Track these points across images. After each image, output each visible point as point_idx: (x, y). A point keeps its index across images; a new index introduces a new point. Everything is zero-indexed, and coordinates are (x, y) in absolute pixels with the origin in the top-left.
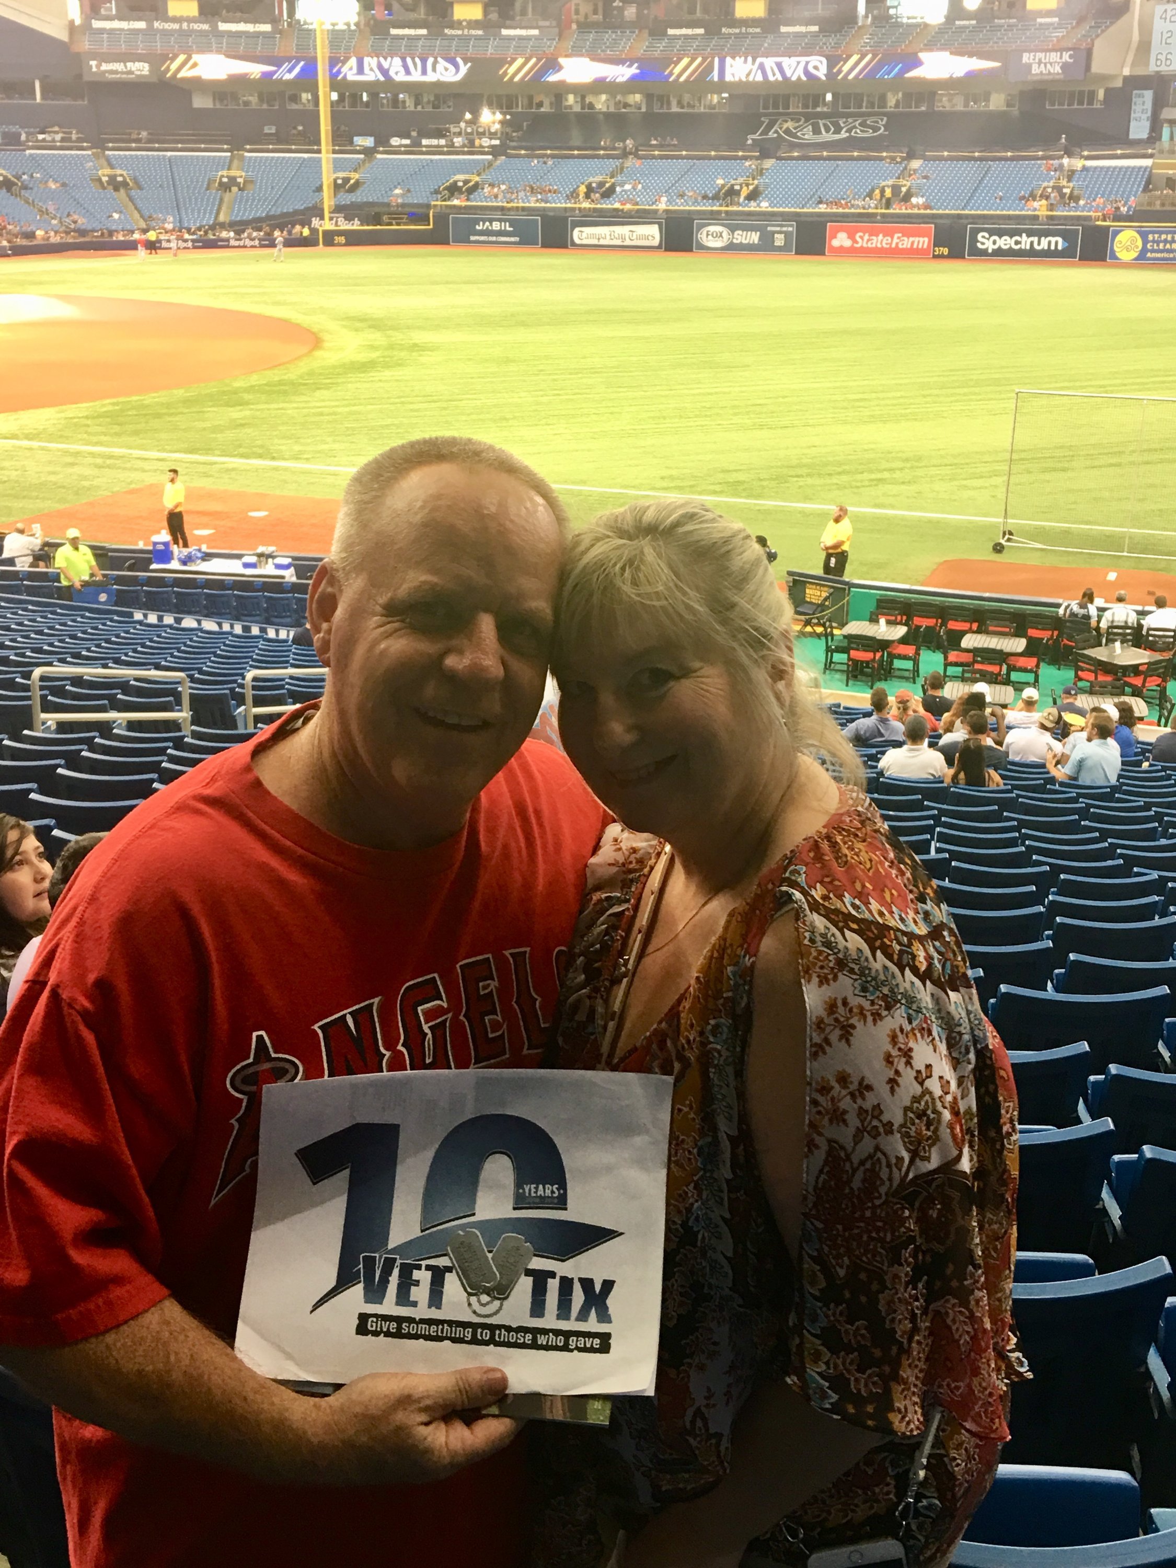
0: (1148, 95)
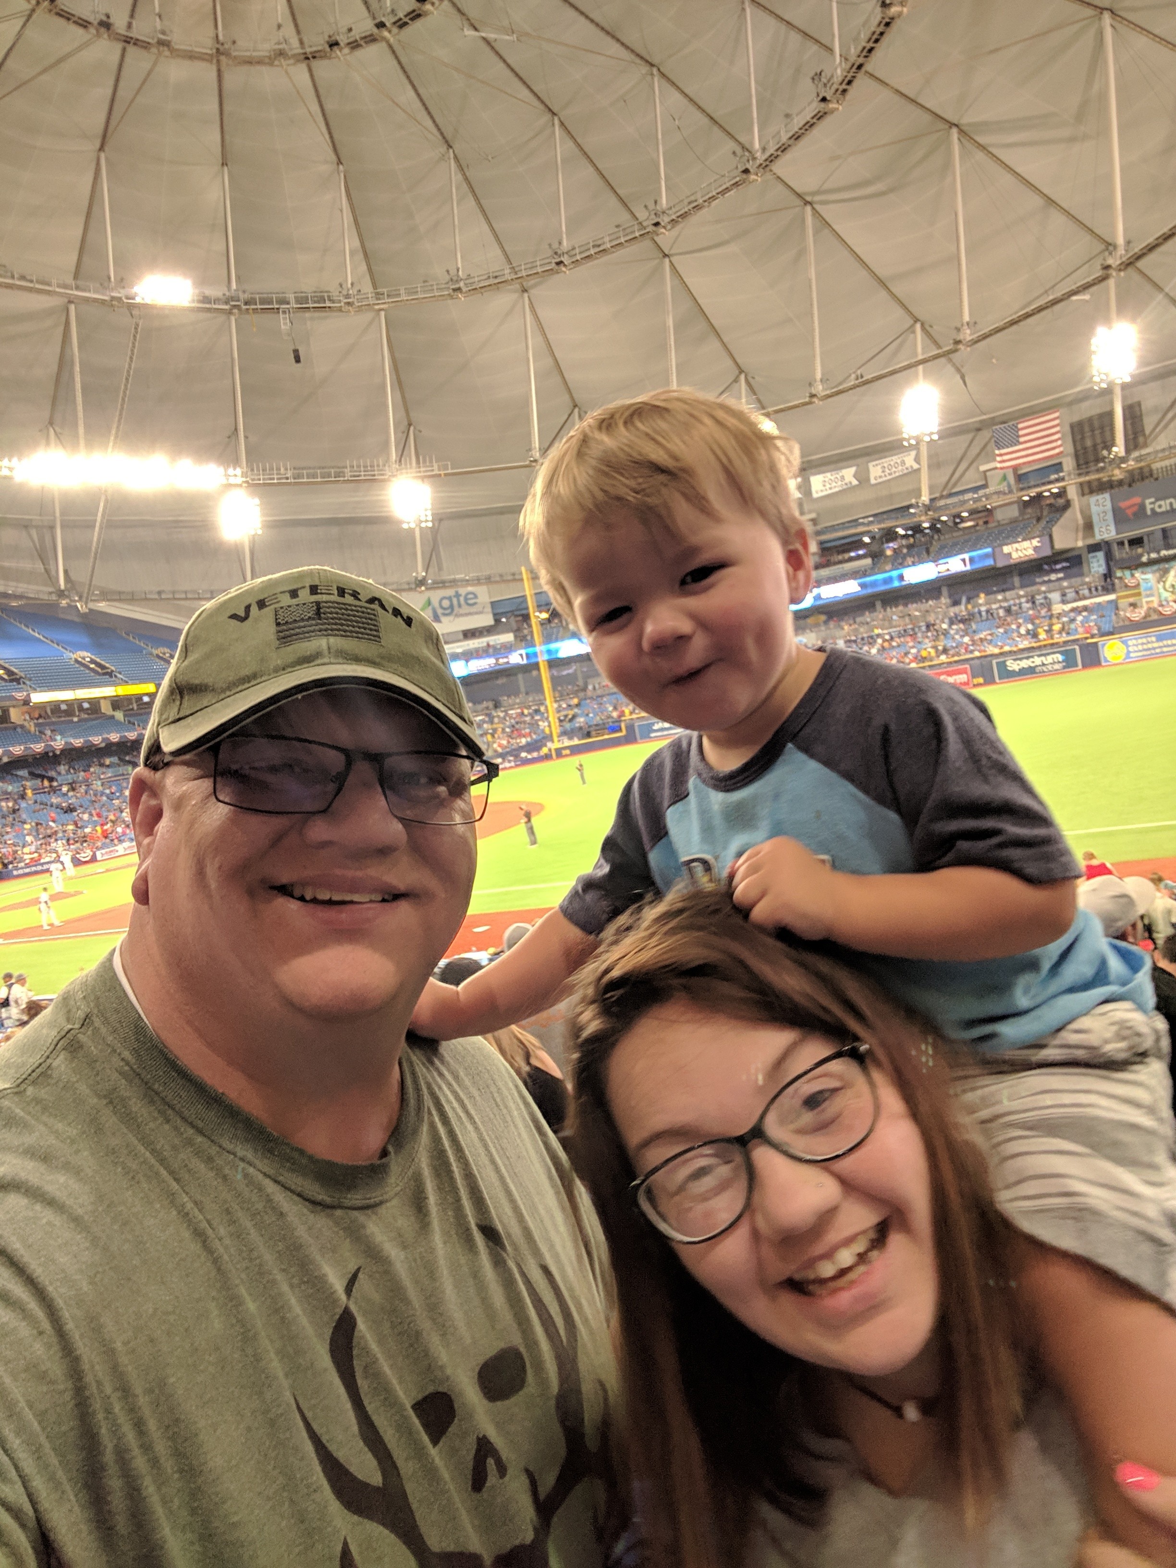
0: (1101, 555)
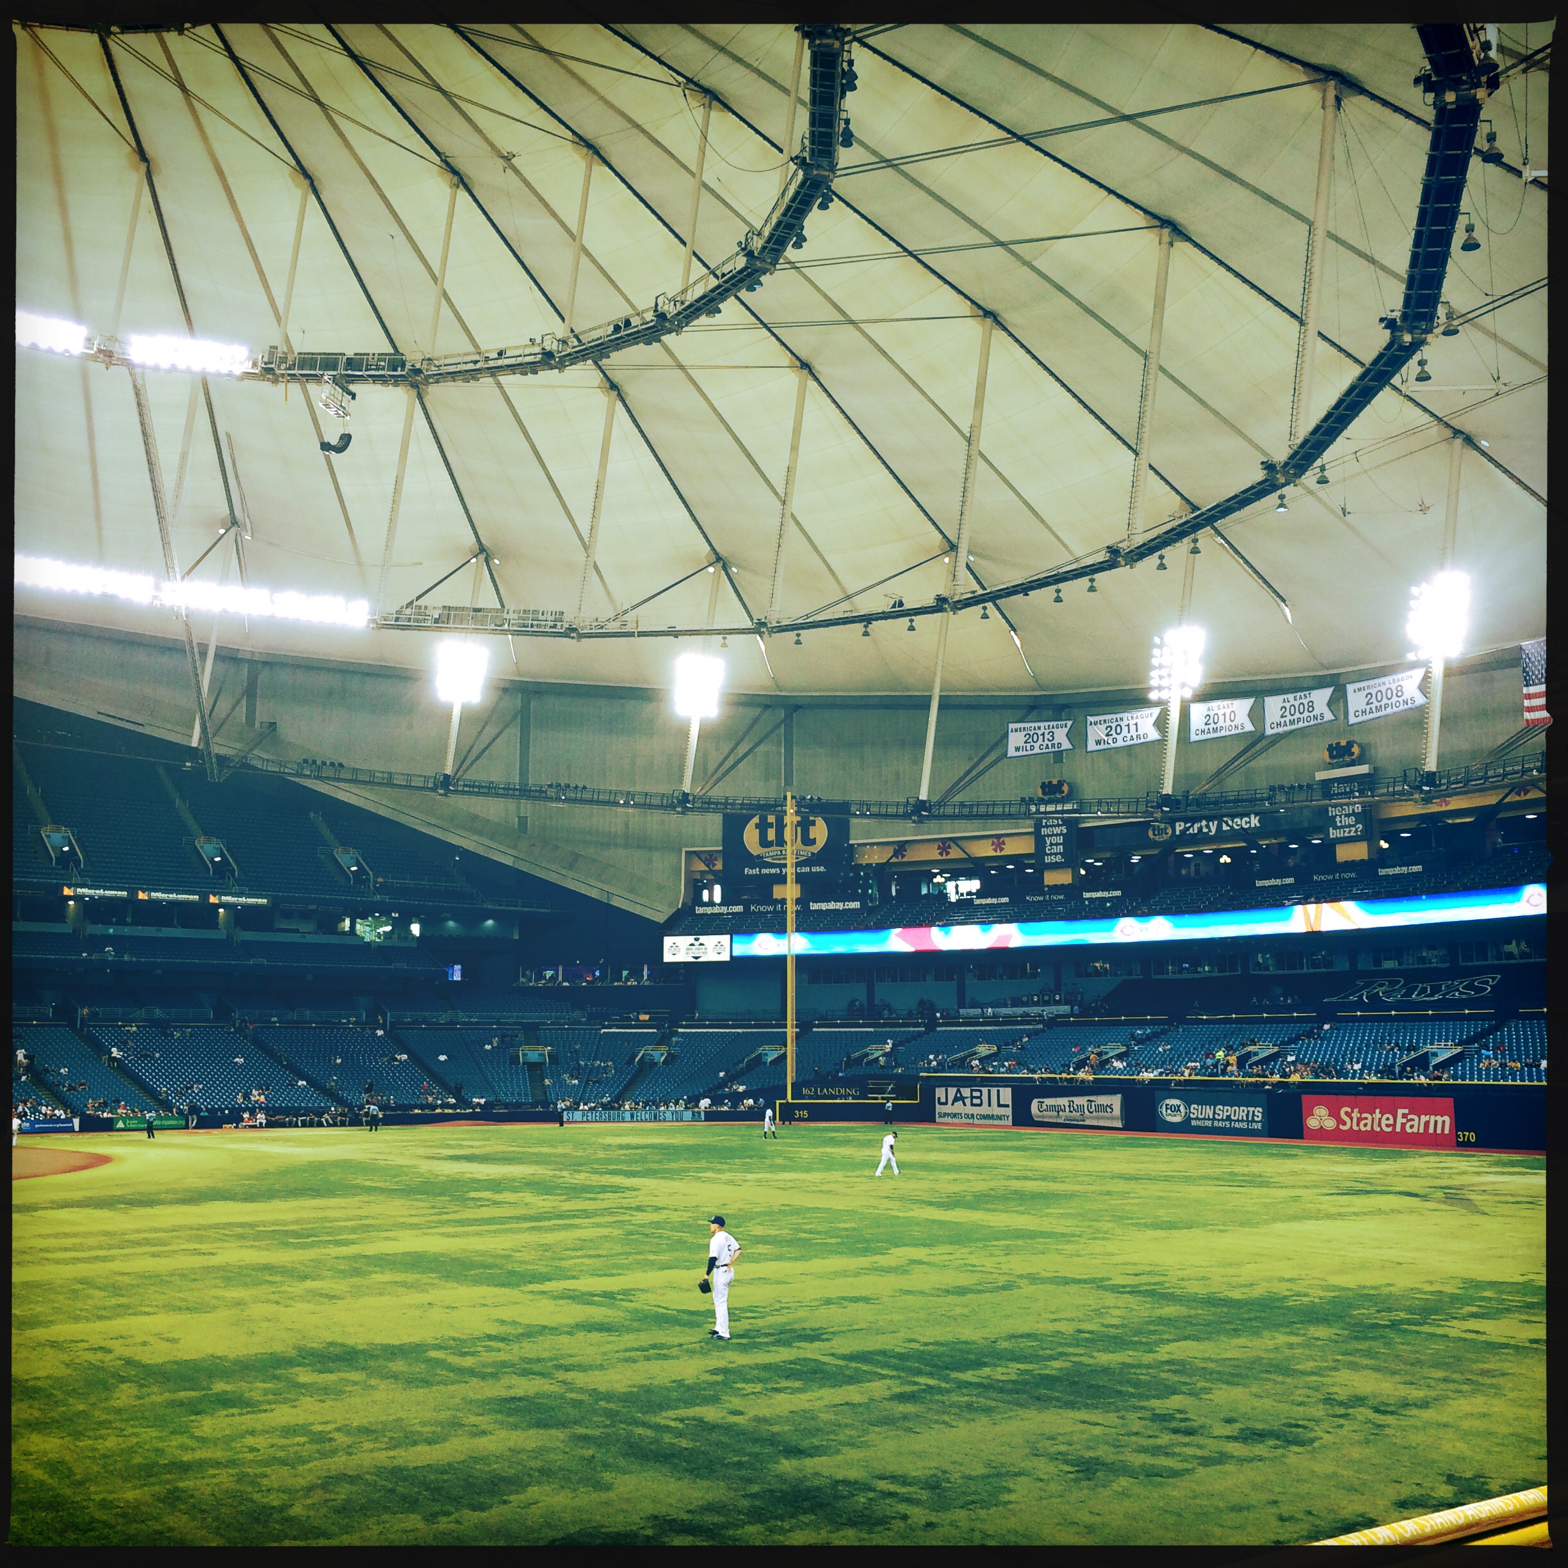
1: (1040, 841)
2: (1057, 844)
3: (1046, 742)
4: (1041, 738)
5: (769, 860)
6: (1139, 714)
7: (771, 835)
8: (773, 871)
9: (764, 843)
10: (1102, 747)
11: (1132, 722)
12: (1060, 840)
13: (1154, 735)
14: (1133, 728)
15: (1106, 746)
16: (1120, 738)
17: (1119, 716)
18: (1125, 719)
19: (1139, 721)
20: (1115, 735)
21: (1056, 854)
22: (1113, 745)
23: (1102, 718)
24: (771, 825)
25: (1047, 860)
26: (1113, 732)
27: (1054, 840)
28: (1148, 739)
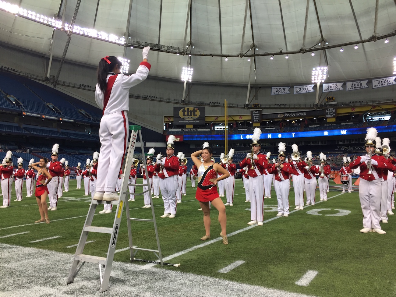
1: (253, 117)
2: (257, 118)
3: (283, 92)
4: (281, 91)
5: (185, 119)
6: (308, 86)
7: (186, 113)
8: (186, 122)
9: (184, 115)
10: (298, 93)
11: (306, 88)
12: (258, 117)
13: (312, 90)
14: (307, 89)
15: (299, 93)
16: (303, 91)
17: (303, 86)
18: (305, 87)
19: (308, 87)
20: (302, 90)
21: (257, 120)
22: (301, 93)
23: (298, 86)
24: (186, 111)
25: (255, 121)
26: (301, 90)
27: (256, 117)
28: (311, 91)
